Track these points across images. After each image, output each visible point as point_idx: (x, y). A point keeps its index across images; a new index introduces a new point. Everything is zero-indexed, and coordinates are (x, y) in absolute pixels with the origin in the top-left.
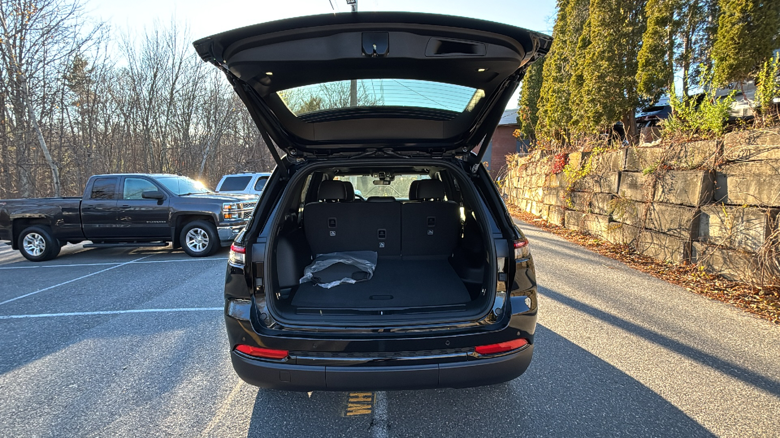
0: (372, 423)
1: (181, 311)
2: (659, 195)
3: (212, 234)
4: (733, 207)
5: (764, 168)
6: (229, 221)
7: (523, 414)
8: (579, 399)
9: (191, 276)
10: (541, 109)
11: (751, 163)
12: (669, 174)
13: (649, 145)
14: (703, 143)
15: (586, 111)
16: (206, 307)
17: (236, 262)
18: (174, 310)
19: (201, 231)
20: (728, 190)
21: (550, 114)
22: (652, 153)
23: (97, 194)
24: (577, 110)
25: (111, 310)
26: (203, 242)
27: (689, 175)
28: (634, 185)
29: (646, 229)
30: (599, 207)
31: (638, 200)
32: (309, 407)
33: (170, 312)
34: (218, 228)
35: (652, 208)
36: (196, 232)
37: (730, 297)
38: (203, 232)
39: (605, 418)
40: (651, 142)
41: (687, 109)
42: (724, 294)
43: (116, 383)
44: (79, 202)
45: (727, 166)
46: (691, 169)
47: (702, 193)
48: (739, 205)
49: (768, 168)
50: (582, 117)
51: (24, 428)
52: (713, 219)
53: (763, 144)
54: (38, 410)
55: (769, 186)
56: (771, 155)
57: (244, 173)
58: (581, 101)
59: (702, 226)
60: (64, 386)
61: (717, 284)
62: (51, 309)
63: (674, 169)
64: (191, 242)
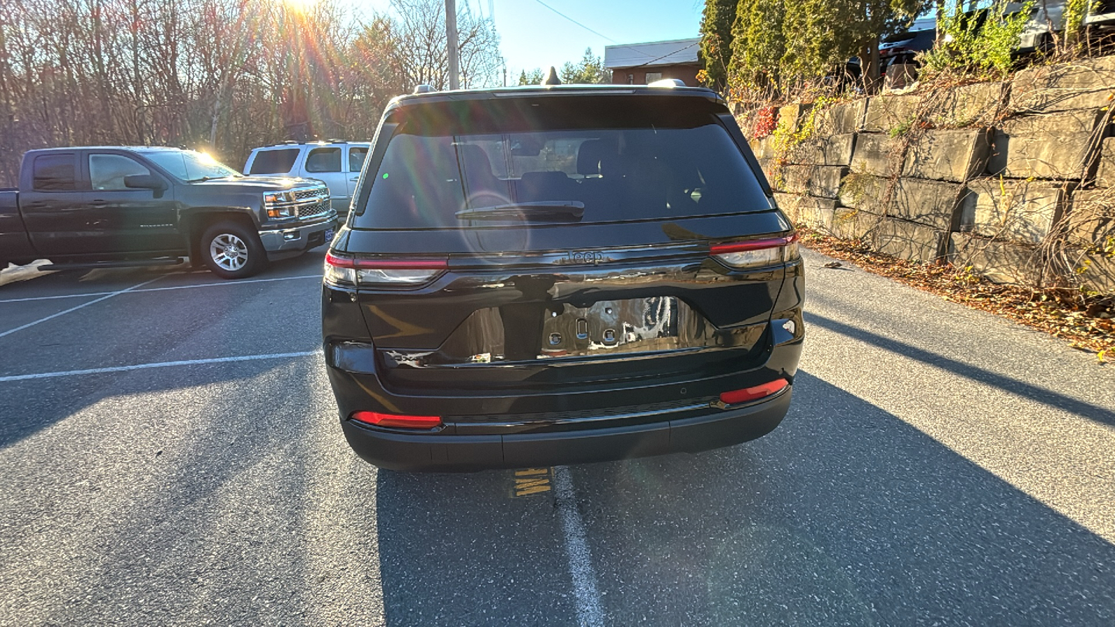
0: (555, 504)
1: (227, 362)
2: (910, 166)
3: (251, 242)
4: (1014, 181)
5: (1065, 123)
6: (277, 222)
7: (761, 477)
8: (830, 452)
9: (230, 309)
10: (737, 38)
11: (1047, 116)
12: (928, 134)
13: (899, 91)
14: (982, 86)
15: (808, 41)
16: (266, 353)
17: (337, 283)
18: (216, 360)
19: (233, 239)
20: (1009, 156)
21: (751, 44)
22: (905, 103)
23: (42, 182)
24: (794, 38)
25: (113, 366)
26: (239, 255)
27: (956, 135)
28: (874, 154)
29: (888, 216)
30: (820, 187)
31: (879, 174)
32: (459, 488)
33: (210, 363)
34: (260, 232)
35: (899, 186)
36: (226, 239)
37: (998, 306)
38: (237, 239)
39: (868, 474)
40: (902, 88)
41: (962, 35)
42: (991, 302)
43: (152, 474)
44: (15, 196)
45: (1013, 121)
46: (960, 127)
47: (972, 162)
48: (1023, 178)
49: (1071, 122)
50: (800, 49)
51: (18, 551)
52: (984, 199)
53: (1068, 87)
54: (33, 523)
55: (1069, 149)
56: (1078, 103)
57: (286, 144)
58: (801, 23)
59: (967, 210)
60: (66, 484)
61: (980, 289)
62: (10, 370)
63: (935, 128)
64: (220, 255)
